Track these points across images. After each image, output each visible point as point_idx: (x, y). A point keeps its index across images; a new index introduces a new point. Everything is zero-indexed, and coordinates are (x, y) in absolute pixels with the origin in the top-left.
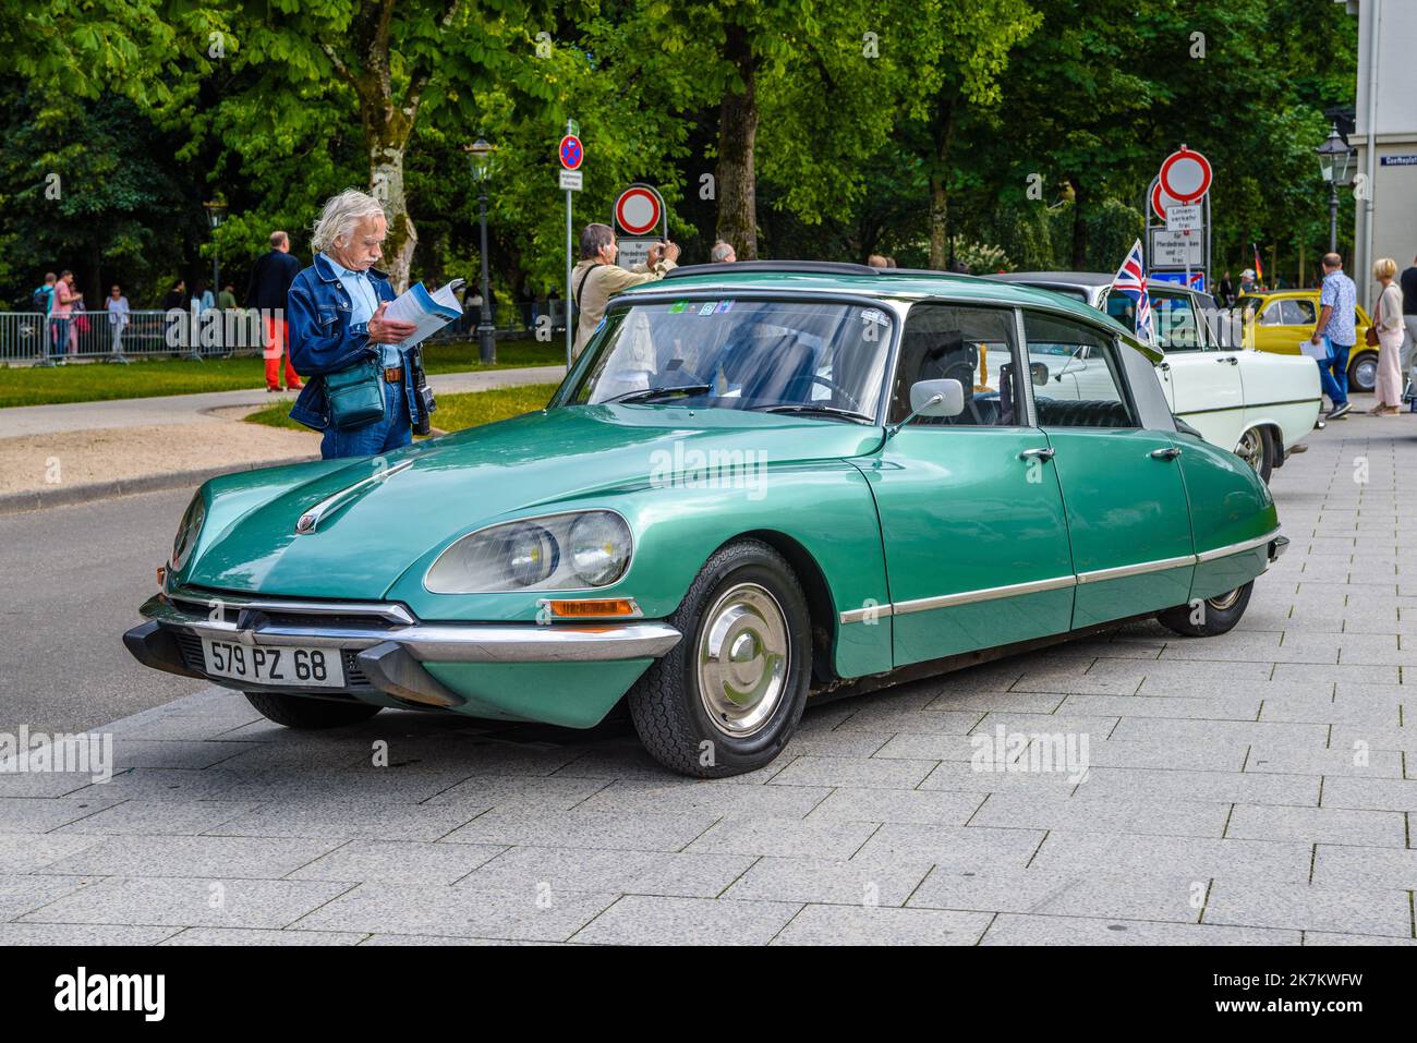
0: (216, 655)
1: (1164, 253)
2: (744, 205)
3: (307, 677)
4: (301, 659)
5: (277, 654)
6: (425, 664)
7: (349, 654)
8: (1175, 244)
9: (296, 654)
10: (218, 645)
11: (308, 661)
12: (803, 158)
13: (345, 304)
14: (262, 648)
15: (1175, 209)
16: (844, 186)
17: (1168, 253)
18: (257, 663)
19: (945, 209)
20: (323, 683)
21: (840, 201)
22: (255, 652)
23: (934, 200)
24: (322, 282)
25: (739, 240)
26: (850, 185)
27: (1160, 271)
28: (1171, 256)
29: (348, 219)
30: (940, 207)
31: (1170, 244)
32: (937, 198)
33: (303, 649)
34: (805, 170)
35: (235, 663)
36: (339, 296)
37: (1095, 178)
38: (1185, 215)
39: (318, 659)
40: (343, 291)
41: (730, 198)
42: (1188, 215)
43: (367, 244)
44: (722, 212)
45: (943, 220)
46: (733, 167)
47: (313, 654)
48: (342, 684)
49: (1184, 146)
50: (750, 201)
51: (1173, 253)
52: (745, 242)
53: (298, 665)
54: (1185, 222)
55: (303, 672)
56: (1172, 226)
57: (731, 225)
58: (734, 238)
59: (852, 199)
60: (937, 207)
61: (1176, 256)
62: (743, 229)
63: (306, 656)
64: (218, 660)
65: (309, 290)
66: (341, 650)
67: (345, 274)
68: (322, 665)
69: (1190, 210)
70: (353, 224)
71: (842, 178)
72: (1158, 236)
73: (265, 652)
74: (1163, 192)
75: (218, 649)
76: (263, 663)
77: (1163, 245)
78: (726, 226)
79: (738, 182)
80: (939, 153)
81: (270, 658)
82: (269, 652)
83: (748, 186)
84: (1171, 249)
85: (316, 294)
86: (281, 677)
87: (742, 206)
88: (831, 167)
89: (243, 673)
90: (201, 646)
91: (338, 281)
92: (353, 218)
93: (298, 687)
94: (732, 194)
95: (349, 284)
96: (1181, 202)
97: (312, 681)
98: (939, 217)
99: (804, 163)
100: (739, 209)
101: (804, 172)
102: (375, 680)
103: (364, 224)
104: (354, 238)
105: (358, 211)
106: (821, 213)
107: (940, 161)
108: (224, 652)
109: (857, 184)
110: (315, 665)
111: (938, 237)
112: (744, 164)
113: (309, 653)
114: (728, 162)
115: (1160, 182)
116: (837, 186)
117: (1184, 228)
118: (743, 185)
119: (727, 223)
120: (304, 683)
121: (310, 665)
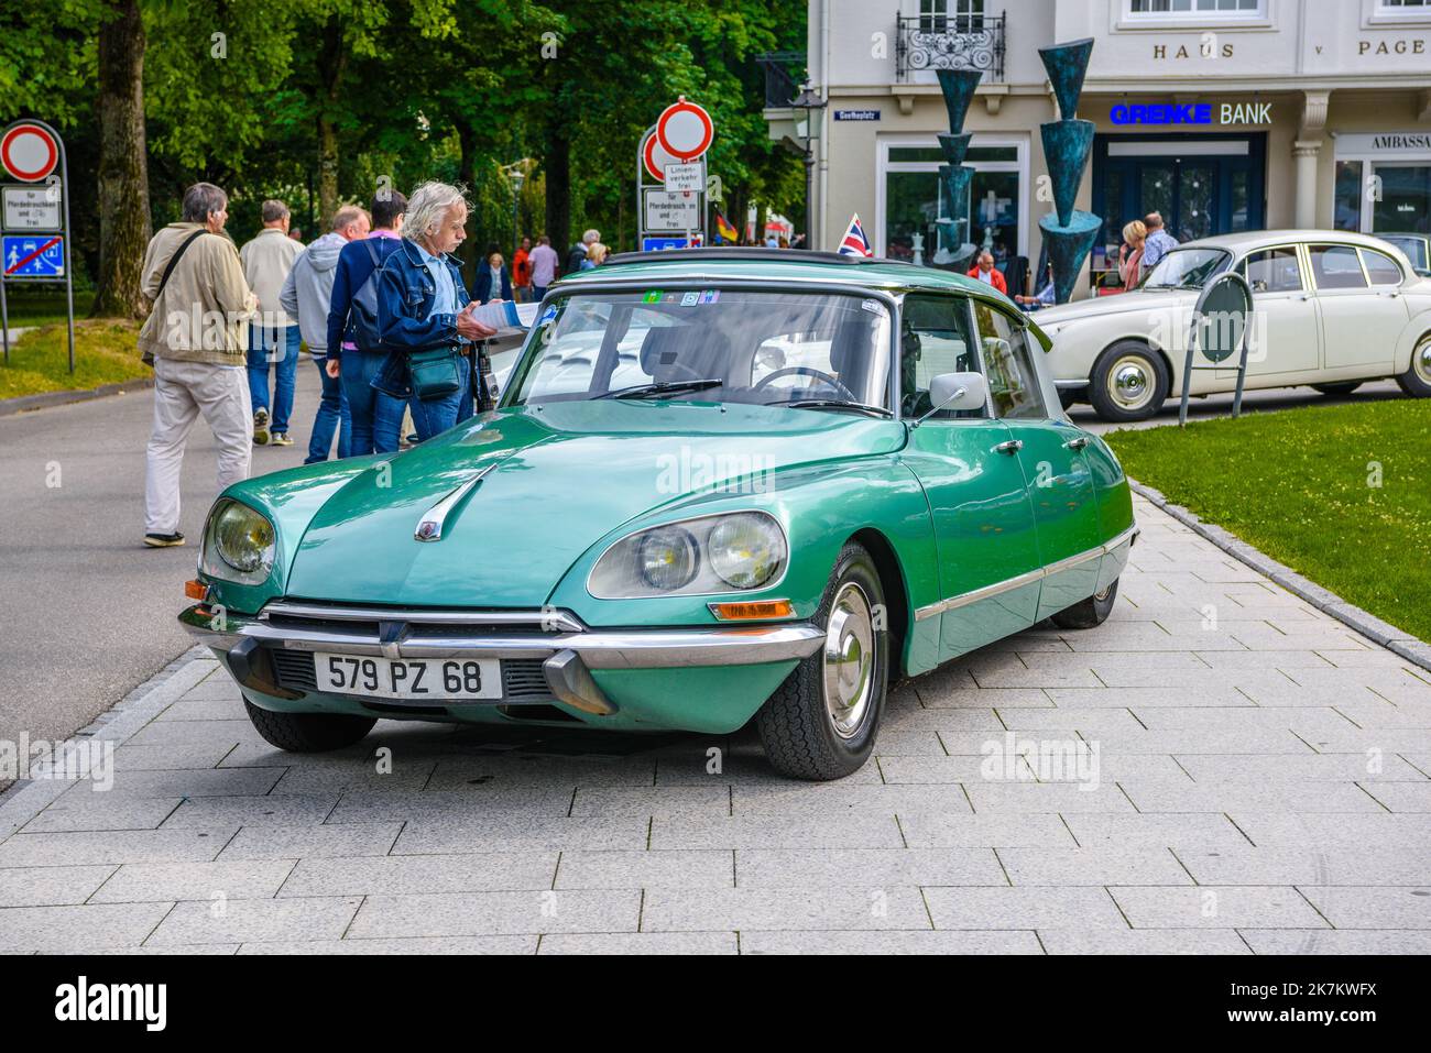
0: (333, 670)
1: (658, 216)
2: (134, 146)
3: (458, 689)
4: (452, 671)
5: (423, 667)
6: (593, 672)
7: (510, 665)
8: (669, 206)
9: (445, 667)
10: (340, 660)
11: (460, 674)
12: (191, 93)
13: (431, 288)
14: (403, 661)
15: (674, 167)
16: (238, 127)
17: (662, 216)
18: (395, 677)
19: (337, 155)
20: (476, 696)
21: (232, 146)
22: (393, 665)
23: (323, 143)
24: (413, 266)
25: (129, 189)
26: (246, 126)
27: (652, 236)
28: (667, 220)
29: (437, 209)
30: (331, 153)
31: (664, 206)
32: (327, 142)
33: (453, 660)
34: (193, 105)
35: (362, 678)
36: (426, 280)
37: (489, 122)
38: (685, 175)
39: (471, 670)
40: (429, 275)
41: (116, 138)
42: (688, 174)
43: (454, 228)
44: (106, 155)
45: (334, 168)
46: (119, 102)
47: (466, 666)
48: (499, 695)
49: (682, 97)
50: (140, 142)
51: (667, 215)
52: (136, 192)
53: (447, 678)
54: (686, 182)
55: (452, 684)
56: (671, 186)
57: (117, 171)
58: (122, 187)
59: (247, 143)
60: (327, 153)
61: (671, 220)
62: (133, 176)
63: (458, 668)
64: (337, 678)
65: (401, 271)
66: (501, 660)
67: (430, 260)
68: (477, 676)
69: (690, 169)
70: (442, 213)
71: (235, 117)
72: (652, 197)
73: (407, 665)
74: (658, 146)
75: (336, 665)
76: (404, 676)
77: (657, 206)
78: (111, 171)
79: (126, 119)
80: (330, 90)
81: (412, 673)
82: (411, 665)
83: (137, 125)
84: (665, 211)
85: (408, 276)
86: (425, 690)
87: (130, 148)
88: (222, 102)
89: (375, 687)
90: (313, 664)
91: (425, 267)
92: (441, 207)
93: (445, 701)
94: (117, 133)
95: (433, 268)
96: (680, 159)
97: (463, 694)
98: (329, 165)
99: (191, 97)
100: (127, 152)
101: (192, 109)
102: (557, 689)
103: (451, 212)
104: (444, 225)
105: (444, 200)
106: (207, 156)
107: (331, 98)
108: (348, 669)
109: (253, 125)
110: (468, 678)
111: (329, 188)
112: (132, 98)
113: (461, 663)
114: (112, 96)
115: (657, 132)
116: (230, 126)
117: (684, 189)
118: (131, 123)
119: (113, 168)
120: (453, 696)
121: (462, 677)
